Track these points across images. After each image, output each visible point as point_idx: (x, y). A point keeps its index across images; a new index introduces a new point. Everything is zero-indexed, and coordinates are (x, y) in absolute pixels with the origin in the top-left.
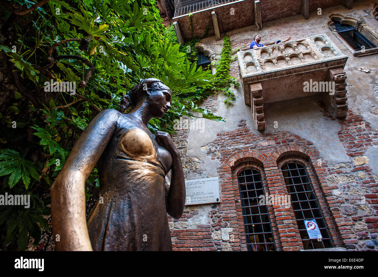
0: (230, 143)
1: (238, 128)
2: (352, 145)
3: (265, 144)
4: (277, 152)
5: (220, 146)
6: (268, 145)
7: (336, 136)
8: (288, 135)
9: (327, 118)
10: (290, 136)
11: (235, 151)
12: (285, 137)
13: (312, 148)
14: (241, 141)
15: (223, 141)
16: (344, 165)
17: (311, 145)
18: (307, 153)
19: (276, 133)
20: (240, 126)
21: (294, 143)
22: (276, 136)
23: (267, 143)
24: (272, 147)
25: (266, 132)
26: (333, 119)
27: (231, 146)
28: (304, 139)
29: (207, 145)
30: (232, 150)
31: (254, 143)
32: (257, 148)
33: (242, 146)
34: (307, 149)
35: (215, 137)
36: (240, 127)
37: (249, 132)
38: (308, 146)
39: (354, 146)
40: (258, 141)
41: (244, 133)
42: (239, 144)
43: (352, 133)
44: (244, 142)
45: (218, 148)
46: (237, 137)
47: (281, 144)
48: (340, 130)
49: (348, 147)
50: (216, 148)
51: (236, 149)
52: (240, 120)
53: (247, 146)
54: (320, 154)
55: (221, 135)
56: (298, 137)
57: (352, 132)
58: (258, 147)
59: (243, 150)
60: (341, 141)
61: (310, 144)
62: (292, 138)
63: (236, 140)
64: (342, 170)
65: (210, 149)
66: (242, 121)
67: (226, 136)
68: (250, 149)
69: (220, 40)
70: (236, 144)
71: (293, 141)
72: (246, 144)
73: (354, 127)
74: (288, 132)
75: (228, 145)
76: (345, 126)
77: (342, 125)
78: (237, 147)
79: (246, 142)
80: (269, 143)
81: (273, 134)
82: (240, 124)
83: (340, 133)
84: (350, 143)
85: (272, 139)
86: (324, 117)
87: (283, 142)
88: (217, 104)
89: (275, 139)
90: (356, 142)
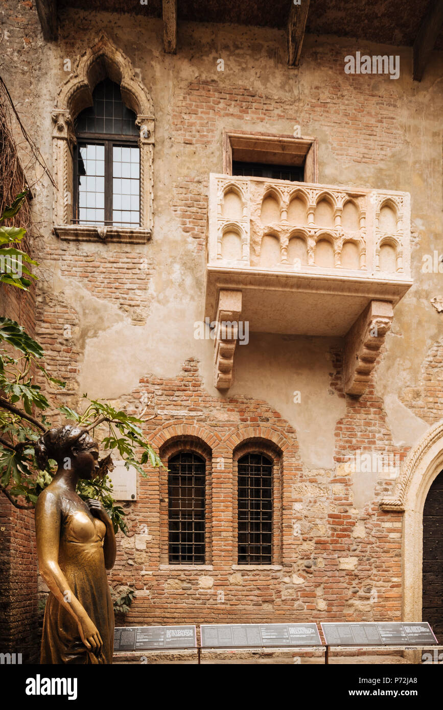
0: (163, 403)
1: (182, 373)
2: (347, 445)
3: (223, 416)
4: (238, 435)
6: (227, 419)
7: (333, 425)
8: (264, 409)
9: (334, 390)
10: (267, 411)
11: (169, 419)
12: (259, 410)
13: (292, 438)
14: (184, 403)
16: (322, 472)
17: (292, 433)
18: (281, 445)
19: (245, 401)
20: (186, 371)
21: (268, 424)
22: (244, 406)
23: (226, 415)
24: (232, 425)
25: (231, 393)
26: (342, 396)
27: (163, 408)
28: (285, 422)
29: (120, 398)
30: (164, 417)
31: (205, 411)
32: (208, 422)
33: (183, 412)
34: (285, 439)
35: (138, 385)
36: (186, 373)
37: (199, 389)
38: (287, 434)
39: (349, 447)
40: (213, 408)
41: (191, 388)
42: (179, 408)
43: (357, 426)
44: (188, 406)
45: (140, 409)
46: (177, 393)
47: (249, 422)
48: (343, 416)
49: (340, 447)
50: (137, 408)
51: (173, 416)
52: (188, 358)
53: (193, 414)
54: (300, 450)
55: (148, 382)
56: (277, 415)
57: (358, 424)
58: (210, 420)
59: (184, 420)
60: (337, 435)
61: (291, 431)
62: (269, 415)
63: (175, 398)
64: (319, 479)
66: (191, 360)
67: (157, 387)
68: (195, 422)
70: (174, 407)
71: (268, 420)
72: (190, 410)
73: (365, 416)
74: (265, 403)
75: (159, 406)
76: (352, 412)
77: (350, 409)
78: (174, 413)
79: (192, 407)
80: (229, 417)
81: (240, 400)
82: (187, 367)
83: (340, 422)
84: (347, 442)
85: (236, 409)
86: (331, 388)
87: (253, 419)
88: (146, 303)
89: (242, 412)
90: (354, 441)
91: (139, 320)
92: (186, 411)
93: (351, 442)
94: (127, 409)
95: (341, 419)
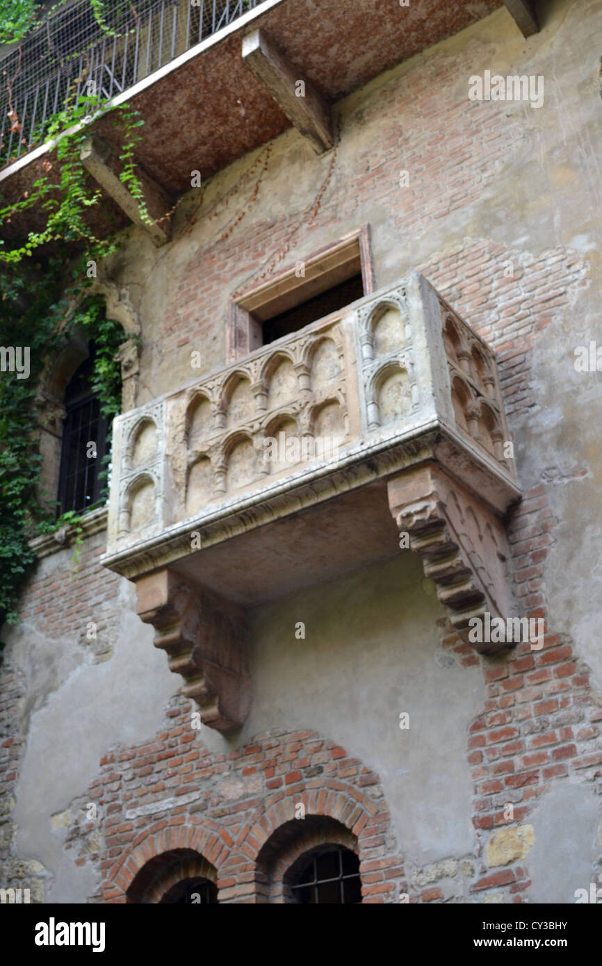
0: (136, 793)
1: (165, 724)
2: (502, 777)
3: (233, 789)
4: (263, 823)
5: (106, 806)
6: (241, 792)
7: (461, 739)
8: (311, 746)
9: (451, 655)
10: (317, 750)
11: (144, 825)
12: (302, 755)
13: (373, 796)
14: (169, 783)
15: (115, 786)
16: (450, 866)
17: (373, 784)
18: (350, 822)
19: (274, 742)
20: (172, 717)
21: (323, 779)
22: (273, 754)
23: (240, 785)
24: (251, 804)
25: (244, 738)
26: (471, 661)
27: (135, 805)
28: (356, 762)
29: (70, 805)
30: (135, 824)
31: (205, 787)
32: (210, 809)
33: (166, 803)
34: (358, 805)
35: (97, 772)
36: (173, 721)
38: (361, 790)
39: (508, 781)
40: (217, 778)
41: (180, 748)
42: (160, 795)
43: (520, 721)
44: (174, 788)
46: (157, 767)
47: (284, 788)
48: (481, 709)
49: (486, 788)
51: (149, 817)
53: (182, 800)
54: (393, 823)
55: (112, 761)
56: (338, 752)
57: (520, 717)
58: (213, 806)
59: (169, 818)
60: (475, 759)
61: (370, 780)
62: (321, 757)
63: (155, 778)
65: (76, 823)
67: (126, 765)
68: (187, 815)
69: (170, 239)
70: (152, 797)
71: (320, 770)
72: (178, 795)
73: (536, 690)
74: (312, 733)
75: (129, 802)
76: (502, 690)
77: (497, 685)
78: (152, 808)
79: (182, 785)
80: (246, 787)
81: (265, 744)
82: (174, 708)
83: (477, 727)
84: (499, 770)
85: (259, 766)
86: (444, 653)
87: (292, 778)
88: (114, 619)
89: (269, 768)
90: (518, 761)
91: (103, 652)
92: (171, 799)
93: (509, 767)
94: (80, 825)
95: (479, 717)
